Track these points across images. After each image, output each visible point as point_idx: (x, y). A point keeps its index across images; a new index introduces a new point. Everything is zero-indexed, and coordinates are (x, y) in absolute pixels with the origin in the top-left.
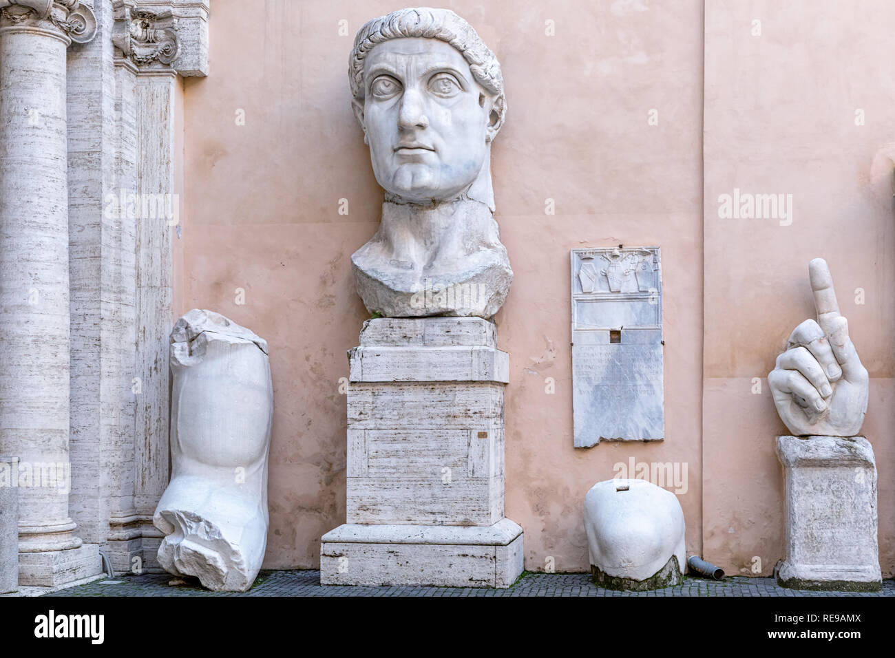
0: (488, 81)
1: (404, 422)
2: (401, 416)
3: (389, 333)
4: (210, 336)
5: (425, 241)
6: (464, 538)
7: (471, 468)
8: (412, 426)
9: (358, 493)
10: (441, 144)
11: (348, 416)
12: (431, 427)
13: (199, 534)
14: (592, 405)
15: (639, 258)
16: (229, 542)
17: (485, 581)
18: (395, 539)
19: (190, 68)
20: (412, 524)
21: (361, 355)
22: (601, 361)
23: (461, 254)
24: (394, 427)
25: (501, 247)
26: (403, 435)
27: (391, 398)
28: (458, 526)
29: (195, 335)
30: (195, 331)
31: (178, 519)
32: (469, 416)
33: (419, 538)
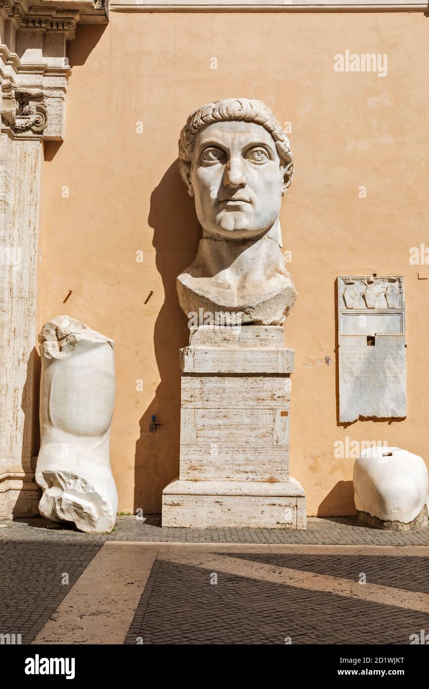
0: (287, 153)
1: (225, 403)
2: (222, 399)
3: (212, 336)
4: (78, 337)
5: (237, 268)
6: (273, 492)
7: (275, 439)
8: (231, 407)
9: (189, 457)
10: (255, 198)
11: (182, 399)
12: (245, 407)
13: (76, 488)
14: (354, 391)
15: (387, 284)
16: (101, 495)
17: (289, 524)
18: (220, 492)
19: (53, 135)
20: (230, 481)
21: (193, 353)
22: (360, 359)
23: (264, 278)
24: (217, 407)
25: (288, 273)
26: (224, 414)
27: (215, 385)
28: (265, 482)
29: (64, 336)
30: (65, 333)
31: (58, 477)
32: (274, 400)
33: (238, 492)
